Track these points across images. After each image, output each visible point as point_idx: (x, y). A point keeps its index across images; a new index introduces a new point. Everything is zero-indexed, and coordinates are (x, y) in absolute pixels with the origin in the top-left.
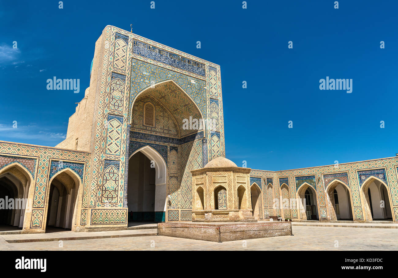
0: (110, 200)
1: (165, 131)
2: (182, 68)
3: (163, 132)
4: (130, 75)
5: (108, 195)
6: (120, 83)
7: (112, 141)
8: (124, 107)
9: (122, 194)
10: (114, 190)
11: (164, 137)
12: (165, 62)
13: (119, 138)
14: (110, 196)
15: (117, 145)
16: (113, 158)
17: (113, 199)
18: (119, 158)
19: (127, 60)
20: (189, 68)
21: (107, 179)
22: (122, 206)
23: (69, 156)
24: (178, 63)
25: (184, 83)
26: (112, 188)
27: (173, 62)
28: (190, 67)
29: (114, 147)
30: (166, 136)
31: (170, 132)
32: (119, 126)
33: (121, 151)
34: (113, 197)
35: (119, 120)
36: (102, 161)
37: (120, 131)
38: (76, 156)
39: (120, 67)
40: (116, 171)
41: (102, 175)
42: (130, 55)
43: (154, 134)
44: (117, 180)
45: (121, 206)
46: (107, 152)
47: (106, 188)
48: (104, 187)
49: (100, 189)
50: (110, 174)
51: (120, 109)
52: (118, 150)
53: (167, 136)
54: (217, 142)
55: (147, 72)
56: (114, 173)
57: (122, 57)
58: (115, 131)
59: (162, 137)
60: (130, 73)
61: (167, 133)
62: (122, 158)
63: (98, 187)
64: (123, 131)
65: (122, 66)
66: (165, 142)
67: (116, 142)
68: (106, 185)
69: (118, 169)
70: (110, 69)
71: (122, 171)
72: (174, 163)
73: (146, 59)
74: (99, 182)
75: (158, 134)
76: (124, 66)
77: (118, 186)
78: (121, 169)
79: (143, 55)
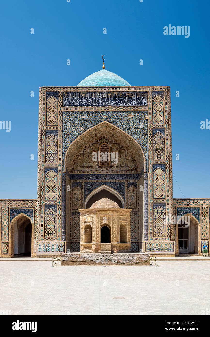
0: (51, 235)
1: (122, 169)
2: (117, 104)
3: (120, 170)
4: (61, 129)
5: (49, 232)
6: (53, 138)
7: (49, 189)
8: (58, 158)
9: (60, 230)
10: (54, 227)
11: (121, 175)
12: (96, 104)
13: (55, 186)
14: (51, 232)
15: (54, 192)
16: (51, 202)
17: (53, 234)
18: (56, 203)
19: (59, 115)
20: (125, 102)
21: (48, 219)
22: (61, 240)
23: (22, 204)
24: (112, 100)
25: (120, 120)
26: (52, 226)
27: (106, 102)
28: (127, 101)
29: (51, 194)
30: (123, 173)
31: (128, 169)
32: (55, 176)
33: (58, 197)
34: (53, 233)
35: (54, 171)
36: (42, 206)
37: (56, 180)
38: (27, 204)
39: (52, 124)
40: (54, 213)
41: (43, 217)
42: (60, 109)
43: (110, 173)
44: (55, 219)
45: (59, 239)
46: (46, 199)
47: (47, 226)
48: (45, 226)
49: (42, 227)
50: (50, 215)
51: (55, 161)
52: (55, 196)
53: (125, 173)
54: (161, 175)
55: (78, 121)
56: (52, 215)
57: (53, 114)
58: (51, 180)
59: (118, 175)
60: (61, 127)
61: (125, 170)
62: (59, 202)
63: (41, 226)
64: (58, 179)
65: (54, 122)
66: (123, 179)
67: (53, 189)
68: (47, 224)
69: (56, 211)
70: (44, 128)
71: (59, 212)
72: (132, 198)
73: (76, 108)
74: (41, 222)
75: (115, 173)
76: (56, 122)
77: (57, 224)
78: (58, 211)
79: (74, 105)
